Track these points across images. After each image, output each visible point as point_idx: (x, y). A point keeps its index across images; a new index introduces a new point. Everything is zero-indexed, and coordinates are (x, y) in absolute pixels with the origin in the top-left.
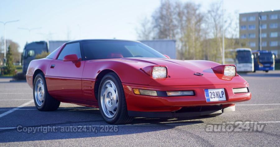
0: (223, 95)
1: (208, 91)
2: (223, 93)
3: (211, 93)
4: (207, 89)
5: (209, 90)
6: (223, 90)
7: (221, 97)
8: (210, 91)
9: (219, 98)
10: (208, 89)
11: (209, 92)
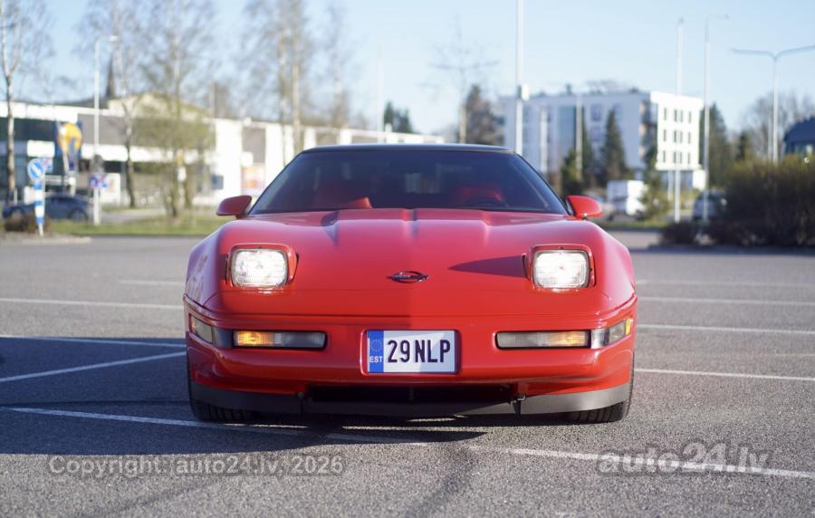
0: (445, 354)
1: (382, 337)
2: (445, 345)
3: (392, 345)
4: (378, 329)
5: (386, 333)
6: (450, 336)
7: (435, 361)
8: (388, 336)
9: (423, 360)
10: (383, 330)
11: (386, 340)
